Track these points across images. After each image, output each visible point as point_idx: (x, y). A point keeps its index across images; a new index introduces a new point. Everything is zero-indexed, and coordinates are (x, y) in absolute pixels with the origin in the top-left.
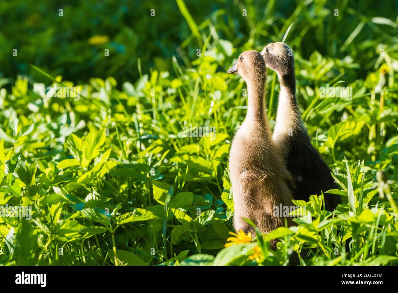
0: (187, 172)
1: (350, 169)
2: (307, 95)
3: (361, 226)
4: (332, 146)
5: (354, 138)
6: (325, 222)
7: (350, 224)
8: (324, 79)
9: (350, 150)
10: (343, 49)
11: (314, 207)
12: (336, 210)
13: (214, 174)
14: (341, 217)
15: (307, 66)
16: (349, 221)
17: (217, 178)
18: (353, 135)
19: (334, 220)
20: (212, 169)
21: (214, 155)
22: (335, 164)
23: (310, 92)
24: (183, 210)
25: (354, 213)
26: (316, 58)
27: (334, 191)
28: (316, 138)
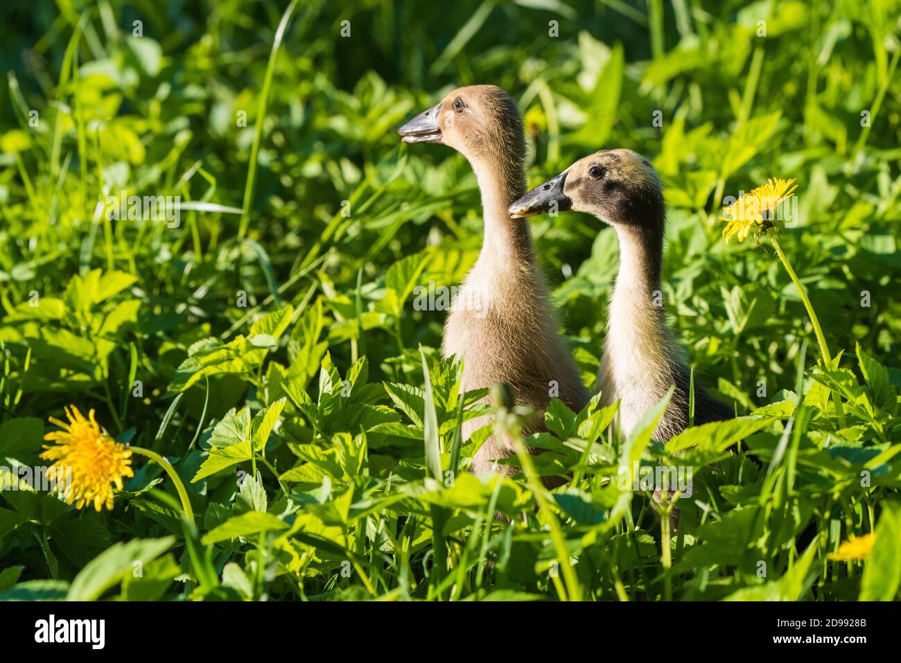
0: (26, 367)
1: (431, 375)
2: (344, 180)
3: (456, 514)
4: (397, 311)
6: (366, 501)
7: (427, 508)
10: (439, 67)
11: (343, 464)
12: (396, 476)
13: (101, 373)
14: (406, 490)
15: (348, 108)
16: (425, 501)
17: (106, 385)
19: (389, 498)
20: (94, 361)
21: (102, 326)
22: (403, 357)
23: (350, 172)
25: (439, 482)
26: (370, 88)
27: (390, 427)
28: (356, 292)
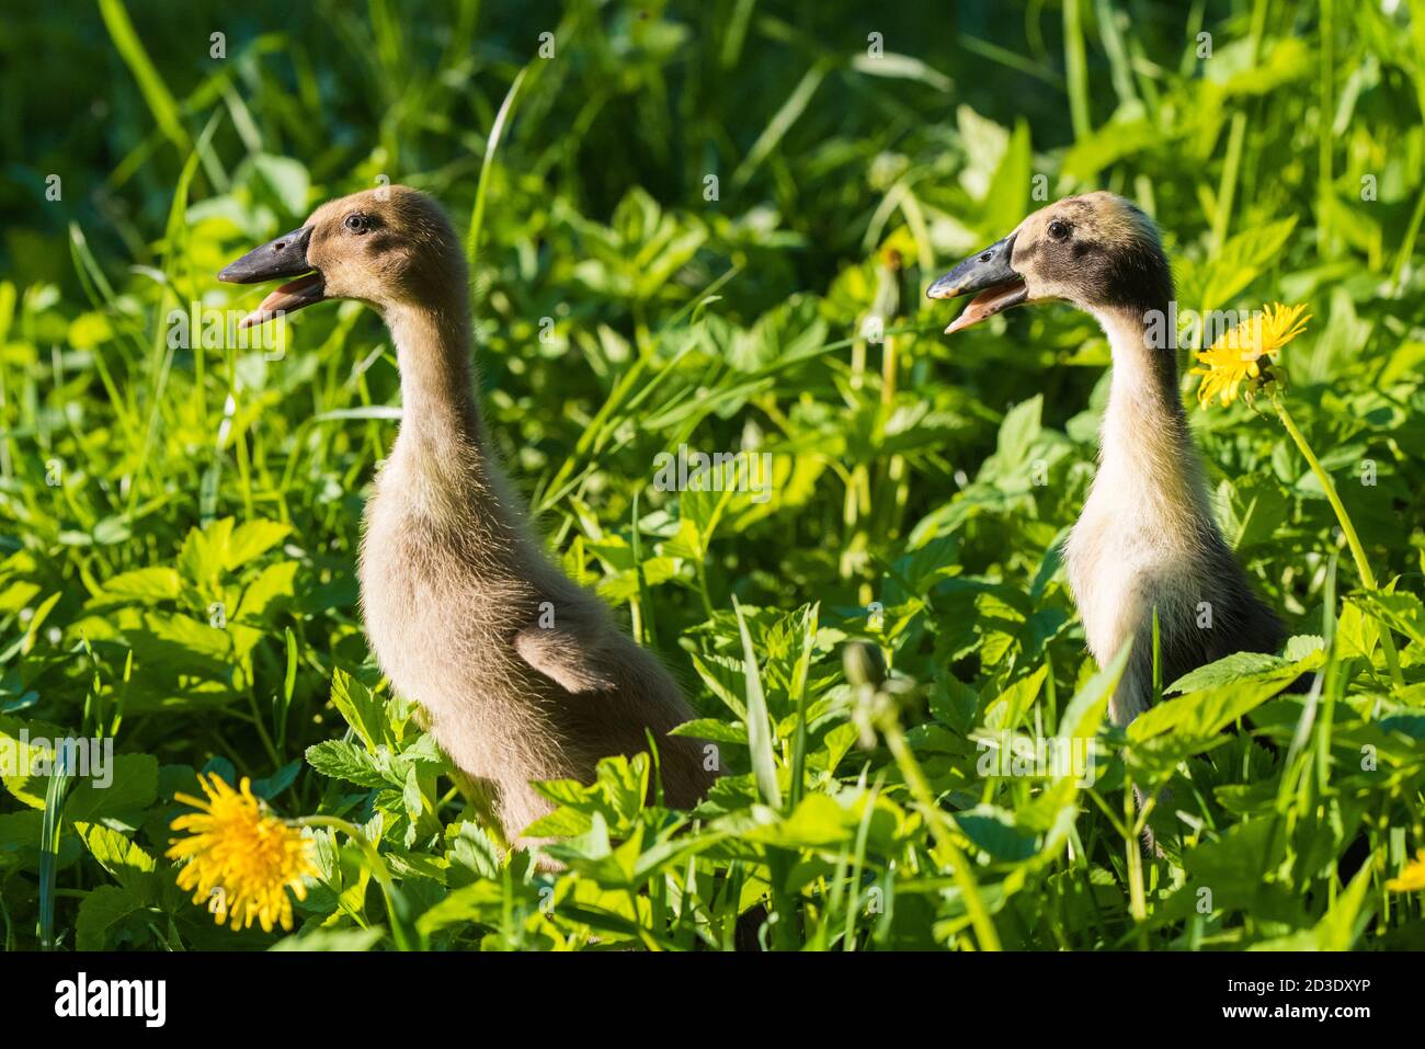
0: (127, 677)
2: (606, 359)
3: (807, 858)
4: (699, 553)
5: (787, 519)
6: (662, 848)
7: (761, 852)
8: (671, 293)
9: (771, 567)
10: (743, 174)
11: (616, 802)
12: (707, 803)
13: (243, 678)
14: (724, 827)
15: (604, 246)
16: (756, 840)
17: (251, 696)
18: (785, 509)
19: (699, 840)
20: (230, 660)
21: (239, 605)
22: (711, 623)
23: (615, 347)
24: (122, 827)
25: (775, 810)
26: (641, 214)
27: (703, 726)
28: (633, 528)
